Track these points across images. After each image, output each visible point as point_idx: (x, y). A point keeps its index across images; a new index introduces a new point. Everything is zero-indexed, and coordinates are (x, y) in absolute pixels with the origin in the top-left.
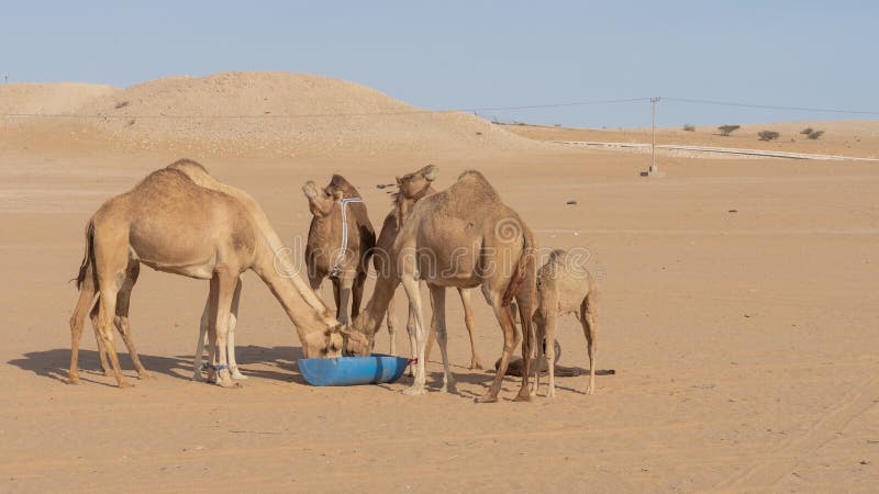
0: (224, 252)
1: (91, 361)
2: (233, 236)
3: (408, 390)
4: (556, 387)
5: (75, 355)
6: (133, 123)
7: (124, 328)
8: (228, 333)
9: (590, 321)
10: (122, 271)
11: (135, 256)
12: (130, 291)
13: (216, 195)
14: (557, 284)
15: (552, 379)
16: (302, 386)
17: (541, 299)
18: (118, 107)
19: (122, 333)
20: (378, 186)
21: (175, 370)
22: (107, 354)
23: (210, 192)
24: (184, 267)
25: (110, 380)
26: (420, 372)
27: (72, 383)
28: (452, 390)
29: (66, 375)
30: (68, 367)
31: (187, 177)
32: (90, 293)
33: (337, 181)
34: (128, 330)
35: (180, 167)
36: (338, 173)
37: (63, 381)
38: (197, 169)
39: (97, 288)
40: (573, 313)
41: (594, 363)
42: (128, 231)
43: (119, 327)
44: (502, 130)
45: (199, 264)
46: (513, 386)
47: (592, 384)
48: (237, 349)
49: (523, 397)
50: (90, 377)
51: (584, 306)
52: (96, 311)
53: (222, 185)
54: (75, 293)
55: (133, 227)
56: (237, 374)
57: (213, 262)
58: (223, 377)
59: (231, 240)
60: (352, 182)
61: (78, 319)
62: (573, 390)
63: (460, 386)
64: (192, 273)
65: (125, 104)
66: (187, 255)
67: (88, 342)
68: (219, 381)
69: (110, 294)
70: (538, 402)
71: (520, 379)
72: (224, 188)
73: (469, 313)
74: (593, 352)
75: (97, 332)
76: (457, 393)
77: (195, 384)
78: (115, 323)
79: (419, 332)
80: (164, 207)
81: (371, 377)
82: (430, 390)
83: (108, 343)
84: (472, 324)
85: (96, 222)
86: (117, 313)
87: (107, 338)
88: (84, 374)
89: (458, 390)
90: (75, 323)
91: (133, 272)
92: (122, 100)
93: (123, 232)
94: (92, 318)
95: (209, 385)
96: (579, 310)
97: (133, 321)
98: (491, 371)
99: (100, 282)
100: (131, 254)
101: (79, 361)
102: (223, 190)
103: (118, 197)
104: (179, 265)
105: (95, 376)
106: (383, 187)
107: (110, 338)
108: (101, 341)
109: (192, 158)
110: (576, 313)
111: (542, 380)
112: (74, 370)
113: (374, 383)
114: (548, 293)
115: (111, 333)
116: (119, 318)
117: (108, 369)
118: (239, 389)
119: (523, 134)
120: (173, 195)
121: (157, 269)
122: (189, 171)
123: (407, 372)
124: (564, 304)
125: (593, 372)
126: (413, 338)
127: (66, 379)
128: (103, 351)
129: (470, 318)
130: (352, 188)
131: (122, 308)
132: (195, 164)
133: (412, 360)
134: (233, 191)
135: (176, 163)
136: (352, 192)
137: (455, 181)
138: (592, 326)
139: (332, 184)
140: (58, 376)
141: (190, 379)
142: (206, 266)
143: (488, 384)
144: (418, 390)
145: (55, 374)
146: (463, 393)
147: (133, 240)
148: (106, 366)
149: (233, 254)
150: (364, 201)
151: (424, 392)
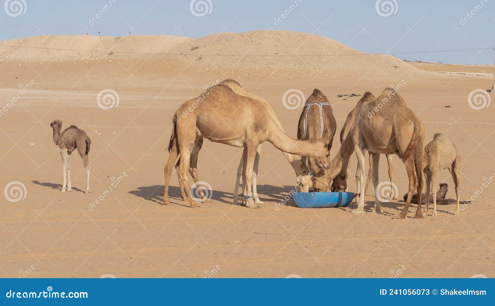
0: (249, 133)
1: (176, 192)
2: (254, 123)
3: (354, 211)
4: (437, 210)
5: (167, 189)
6: (200, 59)
7: (194, 174)
8: (252, 177)
9: (457, 173)
10: (193, 142)
11: (200, 134)
12: (198, 153)
13: (246, 100)
14: (439, 152)
15: (435, 206)
16: (295, 208)
17: (429, 161)
18: (192, 50)
19: (193, 177)
20: (339, 96)
21: (222, 198)
22: (184, 188)
23: (243, 98)
24: (227, 140)
25: (187, 203)
26: (361, 202)
27: (165, 204)
28: (378, 211)
29: (162, 200)
30: (163, 195)
31: (230, 89)
32: (175, 154)
33: (316, 93)
34: (197, 175)
35: (226, 84)
36: (317, 88)
37: (160, 203)
38: (236, 85)
39: (179, 151)
40: (447, 169)
41: (459, 197)
42: (195, 120)
43: (192, 173)
44: (408, 65)
45: (236, 139)
46: (413, 209)
47: (459, 209)
48: (258, 186)
49: (418, 215)
50: (175, 201)
51: (454, 165)
52: (178, 164)
53: (250, 94)
54: (167, 154)
55: (198, 118)
56: (258, 201)
57: (243, 138)
58: (250, 202)
59: (253, 126)
60: (324, 93)
61: (169, 168)
62: (447, 213)
63: (382, 209)
64: (233, 144)
65: (196, 48)
66: (230, 134)
67: (174, 182)
68: (248, 204)
69: (186, 155)
70: (428, 219)
71: (416, 205)
72: (250, 95)
73: (391, 168)
74: (458, 191)
75: (179, 176)
76: (382, 213)
77: (234, 206)
78: (189, 171)
79: (362, 179)
80: (216, 106)
81: (335, 203)
82: (366, 211)
83: (185, 183)
84: (392, 175)
85: (178, 114)
86: (190, 166)
87: (184, 180)
88: (172, 200)
89: (382, 212)
90: (167, 171)
91: (199, 143)
92: (195, 46)
93: (193, 120)
94: (176, 168)
95: (242, 207)
96: (450, 167)
97: (199, 170)
98: (401, 201)
99: (180, 148)
100: (197, 133)
101: (169, 192)
102: (250, 96)
103: (191, 100)
104: (224, 139)
105: (178, 201)
106: (341, 96)
107: (187, 180)
108: (182, 181)
109: (232, 79)
110: (449, 169)
111: (430, 206)
112: (166, 197)
113: (336, 207)
114: (433, 157)
115: (187, 177)
116: (191, 169)
117: (185, 197)
118: (259, 209)
119: (420, 67)
120: (221, 100)
121: (212, 141)
122: (231, 86)
123: (354, 201)
124: (442, 164)
125: (458, 202)
126: (359, 182)
127: (161, 202)
128: (182, 187)
129: (391, 171)
130: (324, 97)
131: (193, 163)
132: (235, 82)
133: (356, 195)
134: (255, 97)
135: (224, 82)
136: (325, 99)
137: (381, 93)
138: (458, 176)
139: (313, 94)
140: (157, 201)
141: (231, 203)
142: (240, 140)
143: (399, 208)
144: (360, 211)
145: (155, 199)
146: (384, 213)
147: (198, 125)
148: (184, 195)
149: (254, 133)
150: (331, 104)
151: (363, 212)
